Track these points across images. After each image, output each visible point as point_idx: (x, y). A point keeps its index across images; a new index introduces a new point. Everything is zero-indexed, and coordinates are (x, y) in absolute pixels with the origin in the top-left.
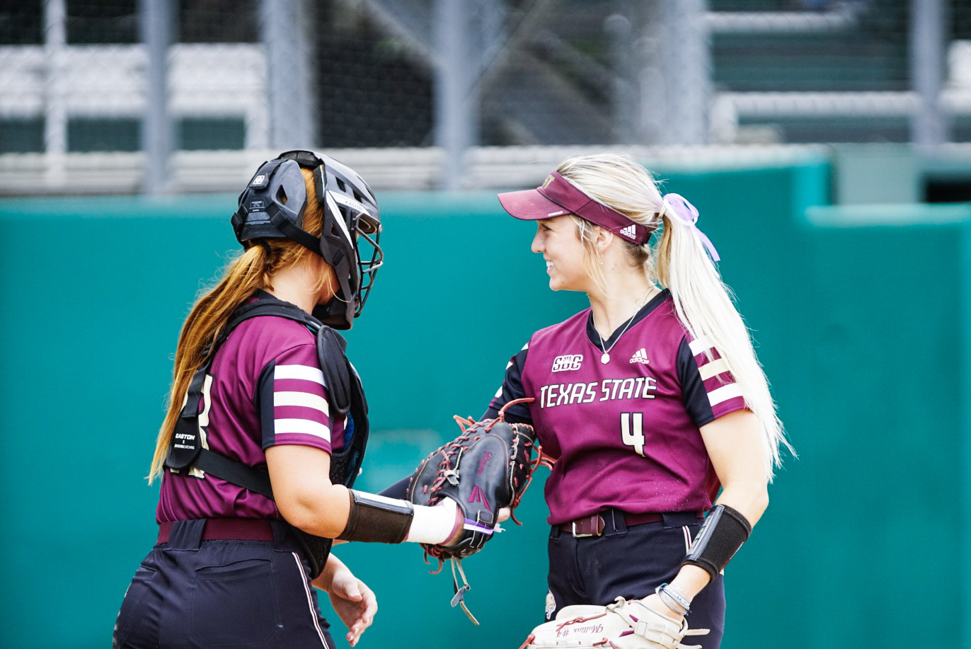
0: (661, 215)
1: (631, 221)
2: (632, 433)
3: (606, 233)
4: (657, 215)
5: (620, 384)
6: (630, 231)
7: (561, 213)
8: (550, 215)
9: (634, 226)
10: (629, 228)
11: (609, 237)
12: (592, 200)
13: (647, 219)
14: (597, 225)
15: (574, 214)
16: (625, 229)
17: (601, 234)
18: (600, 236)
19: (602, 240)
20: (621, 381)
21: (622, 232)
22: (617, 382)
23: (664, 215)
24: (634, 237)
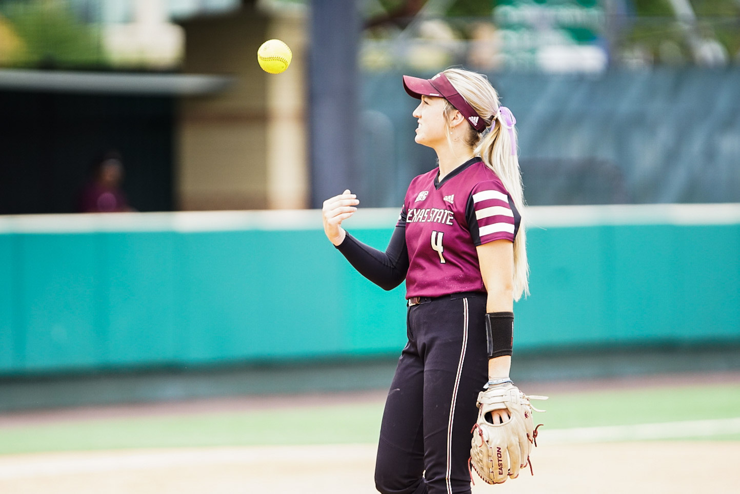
0: (495, 118)
1: (477, 113)
2: (436, 244)
3: (460, 115)
4: (493, 117)
5: (438, 212)
6: (475, 120)
7: (438, 95)
8: (431, 94)
9: (478, 118)
10: (475, 117)
11: (461, 118)
12: (459, 94)
13: (487, 117)
14: (457, 109)
15: (444, 98)
16: (472, 117)
17: (457, 116)
18: (456, 117)
19: (457, 119)
20: (438, 210)
21: (470, 118)
22: (436, 210)
23: (497, 118)
24: (476, 125)
